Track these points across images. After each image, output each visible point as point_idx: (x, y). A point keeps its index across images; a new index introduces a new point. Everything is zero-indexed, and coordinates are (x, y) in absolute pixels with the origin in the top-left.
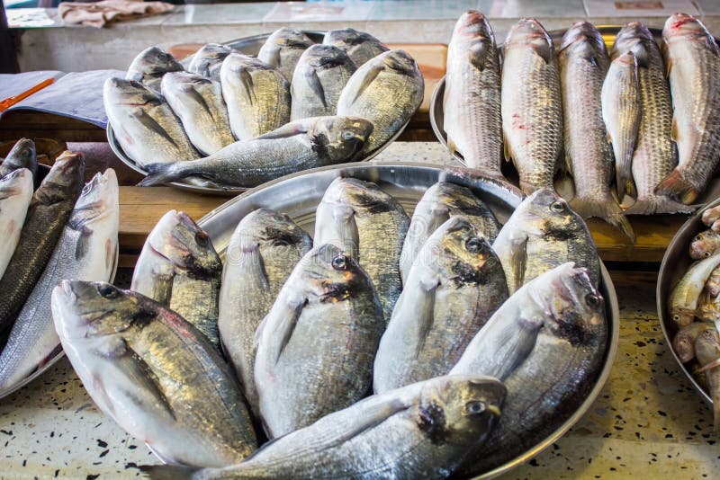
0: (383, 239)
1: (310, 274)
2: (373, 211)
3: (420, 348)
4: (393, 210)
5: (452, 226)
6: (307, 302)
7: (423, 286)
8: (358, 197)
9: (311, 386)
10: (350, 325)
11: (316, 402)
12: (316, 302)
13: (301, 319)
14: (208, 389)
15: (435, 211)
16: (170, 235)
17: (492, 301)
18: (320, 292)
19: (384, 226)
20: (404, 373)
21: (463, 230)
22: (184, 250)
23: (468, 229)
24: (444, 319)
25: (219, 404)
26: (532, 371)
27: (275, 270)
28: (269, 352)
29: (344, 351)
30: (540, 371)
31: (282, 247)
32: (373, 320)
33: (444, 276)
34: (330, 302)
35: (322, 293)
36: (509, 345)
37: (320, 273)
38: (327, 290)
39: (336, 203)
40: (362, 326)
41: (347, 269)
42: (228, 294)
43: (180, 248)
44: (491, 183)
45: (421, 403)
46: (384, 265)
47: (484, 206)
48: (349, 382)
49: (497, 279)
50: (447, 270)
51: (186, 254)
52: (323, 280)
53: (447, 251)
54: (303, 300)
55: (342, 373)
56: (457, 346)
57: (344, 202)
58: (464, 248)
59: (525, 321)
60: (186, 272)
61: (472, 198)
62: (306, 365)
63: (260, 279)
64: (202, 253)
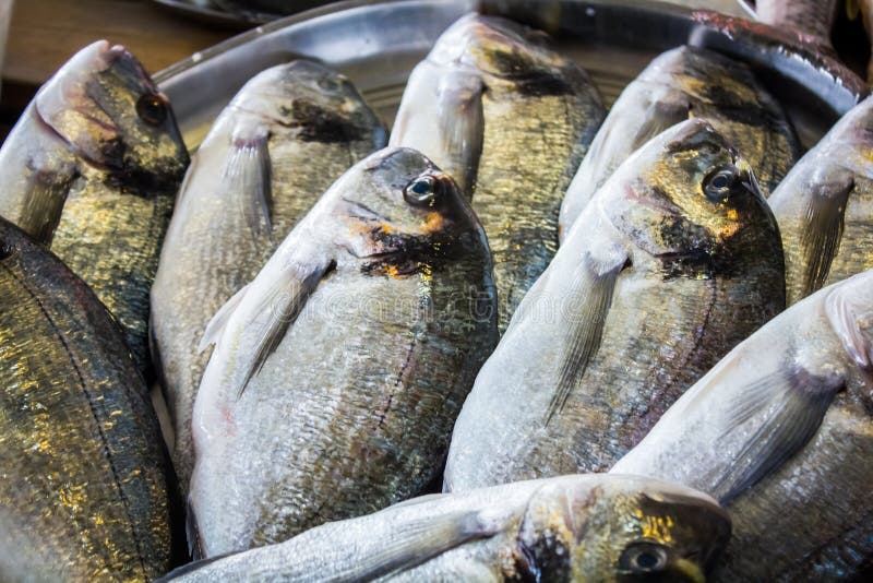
0: (536, 152)
1: (353, 208)
2: (526, 91)
3: (559, 402)
4: (573, 93)
5: (680, 139)
6: (332, 267)
7: (591, 264)
8: (499, 57)
9: (304, 454)
10: (414, 330)
11: (308, 490)
12: (351, 271)
13: (311, 304)
14: (80, 429)
15: (659, 104)
16: (82, 92)
17: (742, 318)
18: (364, 249)
19: (543, 126)
20: (514, 454)
21: (704, 150)
22: (105, 126)
23: (715, 149)
24: (625, 342)
25: (99, 467)
26: (800, 489)
27: (290, 192)
28: (230, 366)
29: (392, 386)
30: (818, 494)
31: (317, 145)
32: (469, 326)
33: (642, 247)
34: (383, 274)
35: (369, 251)
36: (756, 423)
37: (375, 207)
38: (380, 248)
39: (451, 64)
40: (442, 337)
41: (436, 208)
42: (182, 230)
43: (96, 121)
44: (797, 57)
45: (522, 530)
46: (528, 210)
47: (775, 108)
48: (390, 457)
49: (760, 270)
50: (651, 237)
51: (112, 135)
52: (376, 224)
53: (659, 193)
54: (324, 262)
55: (378, 433)
56: (642, 408)
57: (468, 66)
58: (699, 189)
59: (804, 372)
60: (101, 174)
61: (750, 86)
62: (302, 406)
63: (256, 207)
64: (146, 139)
